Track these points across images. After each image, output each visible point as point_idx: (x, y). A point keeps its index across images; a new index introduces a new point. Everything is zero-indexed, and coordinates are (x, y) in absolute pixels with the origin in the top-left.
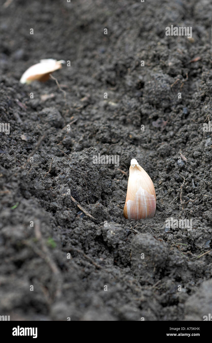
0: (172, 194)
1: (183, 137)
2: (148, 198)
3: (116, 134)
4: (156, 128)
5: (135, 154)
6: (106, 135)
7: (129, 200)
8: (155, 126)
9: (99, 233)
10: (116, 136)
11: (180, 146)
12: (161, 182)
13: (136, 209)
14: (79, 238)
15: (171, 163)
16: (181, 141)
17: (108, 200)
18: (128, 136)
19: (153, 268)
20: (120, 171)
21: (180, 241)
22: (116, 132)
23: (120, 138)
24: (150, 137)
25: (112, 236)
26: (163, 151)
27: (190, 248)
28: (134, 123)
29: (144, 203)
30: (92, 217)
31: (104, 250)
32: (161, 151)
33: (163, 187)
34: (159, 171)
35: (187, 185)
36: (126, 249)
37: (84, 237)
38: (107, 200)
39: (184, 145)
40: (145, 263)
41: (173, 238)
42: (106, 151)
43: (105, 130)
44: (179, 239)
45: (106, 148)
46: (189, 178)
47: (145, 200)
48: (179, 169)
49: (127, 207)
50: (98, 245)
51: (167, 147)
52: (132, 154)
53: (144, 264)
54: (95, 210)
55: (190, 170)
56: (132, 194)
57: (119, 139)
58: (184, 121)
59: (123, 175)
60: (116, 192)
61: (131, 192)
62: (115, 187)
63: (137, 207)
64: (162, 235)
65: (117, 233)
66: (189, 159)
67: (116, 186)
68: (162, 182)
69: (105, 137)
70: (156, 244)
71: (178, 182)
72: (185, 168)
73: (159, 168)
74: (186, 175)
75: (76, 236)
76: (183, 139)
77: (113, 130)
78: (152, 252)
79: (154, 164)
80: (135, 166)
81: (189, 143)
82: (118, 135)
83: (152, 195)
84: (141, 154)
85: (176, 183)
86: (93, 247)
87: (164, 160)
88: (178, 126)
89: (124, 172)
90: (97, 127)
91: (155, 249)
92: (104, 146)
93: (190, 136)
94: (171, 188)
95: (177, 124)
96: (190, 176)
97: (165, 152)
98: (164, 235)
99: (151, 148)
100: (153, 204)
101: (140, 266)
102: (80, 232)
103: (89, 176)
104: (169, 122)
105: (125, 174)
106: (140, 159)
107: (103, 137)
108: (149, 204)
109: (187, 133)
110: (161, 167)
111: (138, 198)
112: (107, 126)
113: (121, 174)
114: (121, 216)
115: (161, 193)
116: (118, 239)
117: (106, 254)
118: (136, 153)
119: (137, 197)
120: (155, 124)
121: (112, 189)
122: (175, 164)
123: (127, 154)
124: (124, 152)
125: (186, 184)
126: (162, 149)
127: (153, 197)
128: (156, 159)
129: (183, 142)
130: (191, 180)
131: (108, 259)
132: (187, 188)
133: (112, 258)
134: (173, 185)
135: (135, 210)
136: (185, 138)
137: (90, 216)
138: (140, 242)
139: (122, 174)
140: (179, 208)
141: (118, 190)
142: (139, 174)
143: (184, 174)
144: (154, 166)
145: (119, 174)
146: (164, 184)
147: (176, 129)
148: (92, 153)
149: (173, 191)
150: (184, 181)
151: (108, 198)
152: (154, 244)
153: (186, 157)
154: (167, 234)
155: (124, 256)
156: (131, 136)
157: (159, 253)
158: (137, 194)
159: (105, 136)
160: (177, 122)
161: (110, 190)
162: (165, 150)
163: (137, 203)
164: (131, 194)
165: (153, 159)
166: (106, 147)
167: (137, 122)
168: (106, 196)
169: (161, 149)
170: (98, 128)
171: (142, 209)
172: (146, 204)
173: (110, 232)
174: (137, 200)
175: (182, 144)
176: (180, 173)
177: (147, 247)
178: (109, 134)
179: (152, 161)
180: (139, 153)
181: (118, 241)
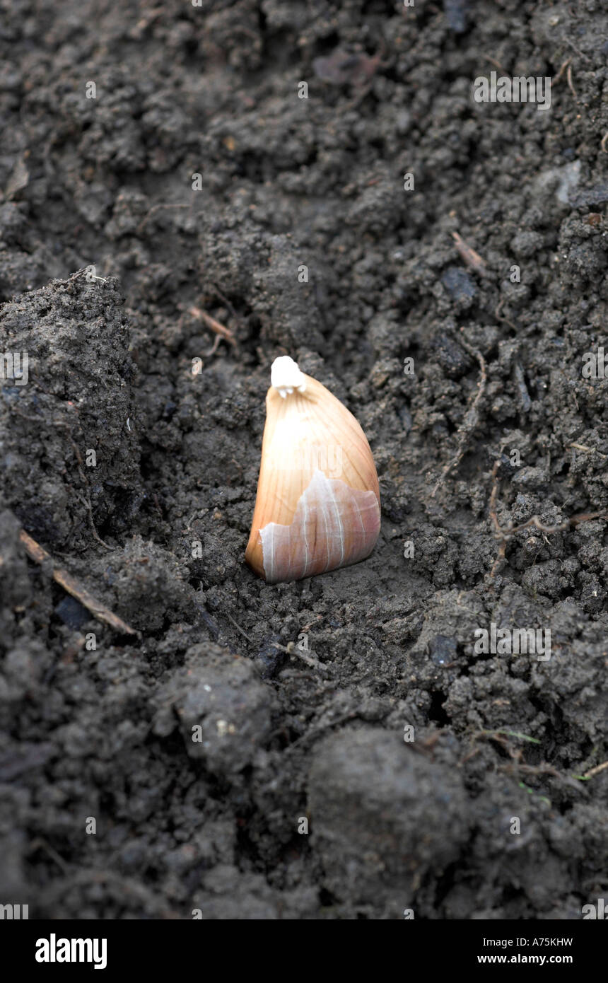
0: (435, 433)
1: (456, 146)
2: (350, 505)
3: (164, 133)
4: (329, 86)
5: (265, 253)
6: (123, 146)
7: (273, 524)
8: (328, 79)
9: (165, 724)
10: (167, 141)
11: (444, 181)
12: (384, 377)
13: (298, 550)
14: (87, 771)
15: (420, 282)
16: (448, 163)
17: (169, 479)
18: (221, 145)
19: (409, 874)
20: (204, 323)
21: (505, 708)
22: (167, 127)
23: (184, 149)
24: (310, 139)
25: (225, 742)
26: (375, 216)
27: (543, 729)
28: (235, 59)
29: (333, 527)
30: (123, 625)
31: (191, 784)
32: (367, 219)
33: (394, 399)
34: (362, 304)
35: (499, 393)
36: (286, 783)
37: (107, 761)
38: (165, 481)
39: (459, 175)
40: (376, 857)
41: (470, 697)
42: (134, 229)
43: (120, 122)
44: (498, 702)
45: (133, 214)
46: (502, 362)
47: (338, 514)
48: (452, 313)
49: (261, 546)
50: (160, 759)
51: (394, 197)
52: (250, 254)
53: (371, 860)
54: (132, 591)
55: (503, 316)
56: (281, 501)
57: (179, 153)
58: (455, 60)
59: (218, 338)
60: (201, 445)
61: (279, 496)
62: (194, 420)
63: (302, 543)
64: (425, 676)
65: (243, 723)
66: (491, 255)
67: (196, 414)
68: (387, 379)
69: (124, 159)
70: (420, 791)
71: (457, 378)
72: (482, 306)
73: (363, 294)
74: (489, 342)
75: (73, 767)
76: (456, 152)
77: (151, 117)
78: (409, 826)
79: (337, 267)
80: (290, 391)
81: (483, 172)
82: (174, 140)
83: (364, 492)
84: (290, 257)
85: (448, 387)
86: (145, 785)
87: (382, 248)
88: (428, 86)
89: (221, 328)
90: (82, 112)
91: (417, 812)
92: (124, 206)
93: (486, 143)
94: (426, 408)
95: (425, 80)
96: (508, 349)
97: (385, 221)
98: (433, 675)
99: (321, 191)
100: (369, 520)
101: (352, 866)
102: (90, 748)
103: (90, 420)
104: (385, 58)
105: (224, 334)
106: (287, 282)
107: (114, 155)
108: (355, 524)
109: (470, 127)
110: (373, 289)
111: (310, 514)
112: (123, 100)
113: (206, 336)
114: (237, 577)
115: (386, 429)
116: (250, 748)
117: (200, 806)
118: (269, 248)
119: (306, 510)
120: (328, 68)
121: (180, 428)
122: (438, 291)
123: (229, 259)
124: (215, 244)
125: (492, 388)
126: (373, 211)
127: (371, 497)
128: (346, 244)
129: (456, 165)
130: (512, 368)
131: (210, 825)
132: (496, 408)
133: (229, 819)
134: (437, 394)
135: (297, 554)
136: (465, 149)
137: (115, 621)
138: (353, 781)
139: (212, 333)
140: (471, 502)
141: (206, 430)
142: (307, 419)
143: (478, 338)
144: (340, 275)
145: (198, 334)
146: (398, 388)
147: (421, 103)
148: (87, 300)
149: (438, 422)
150: (483, 376)
151: (166, 470)
152: (412, 792)
153: (476, 249)
154: (445, 675)
155: (279, 814)
156: (231, 145)
157: (435, 828)
158: (303, 499)
159: (122, 154)
160: (424, 68)
161: (172, 435)
162: (387, 213)
163: (305, 530)
164: (278, 503)
165: (333, 246)
166: (131, 208)
167: (245, 59)
168: (157, 458)
169: (366, 211)
170: (86, 116)
171: (325, 546)
172: (341, 528)
173: (214, 723)
174: (305, 519)
175: (452, 173)
176: (458, 329)
177: (385, 806)
178: (137, 133)
179: (331, 256)
180: (283, 252)
181: (251, 756)
